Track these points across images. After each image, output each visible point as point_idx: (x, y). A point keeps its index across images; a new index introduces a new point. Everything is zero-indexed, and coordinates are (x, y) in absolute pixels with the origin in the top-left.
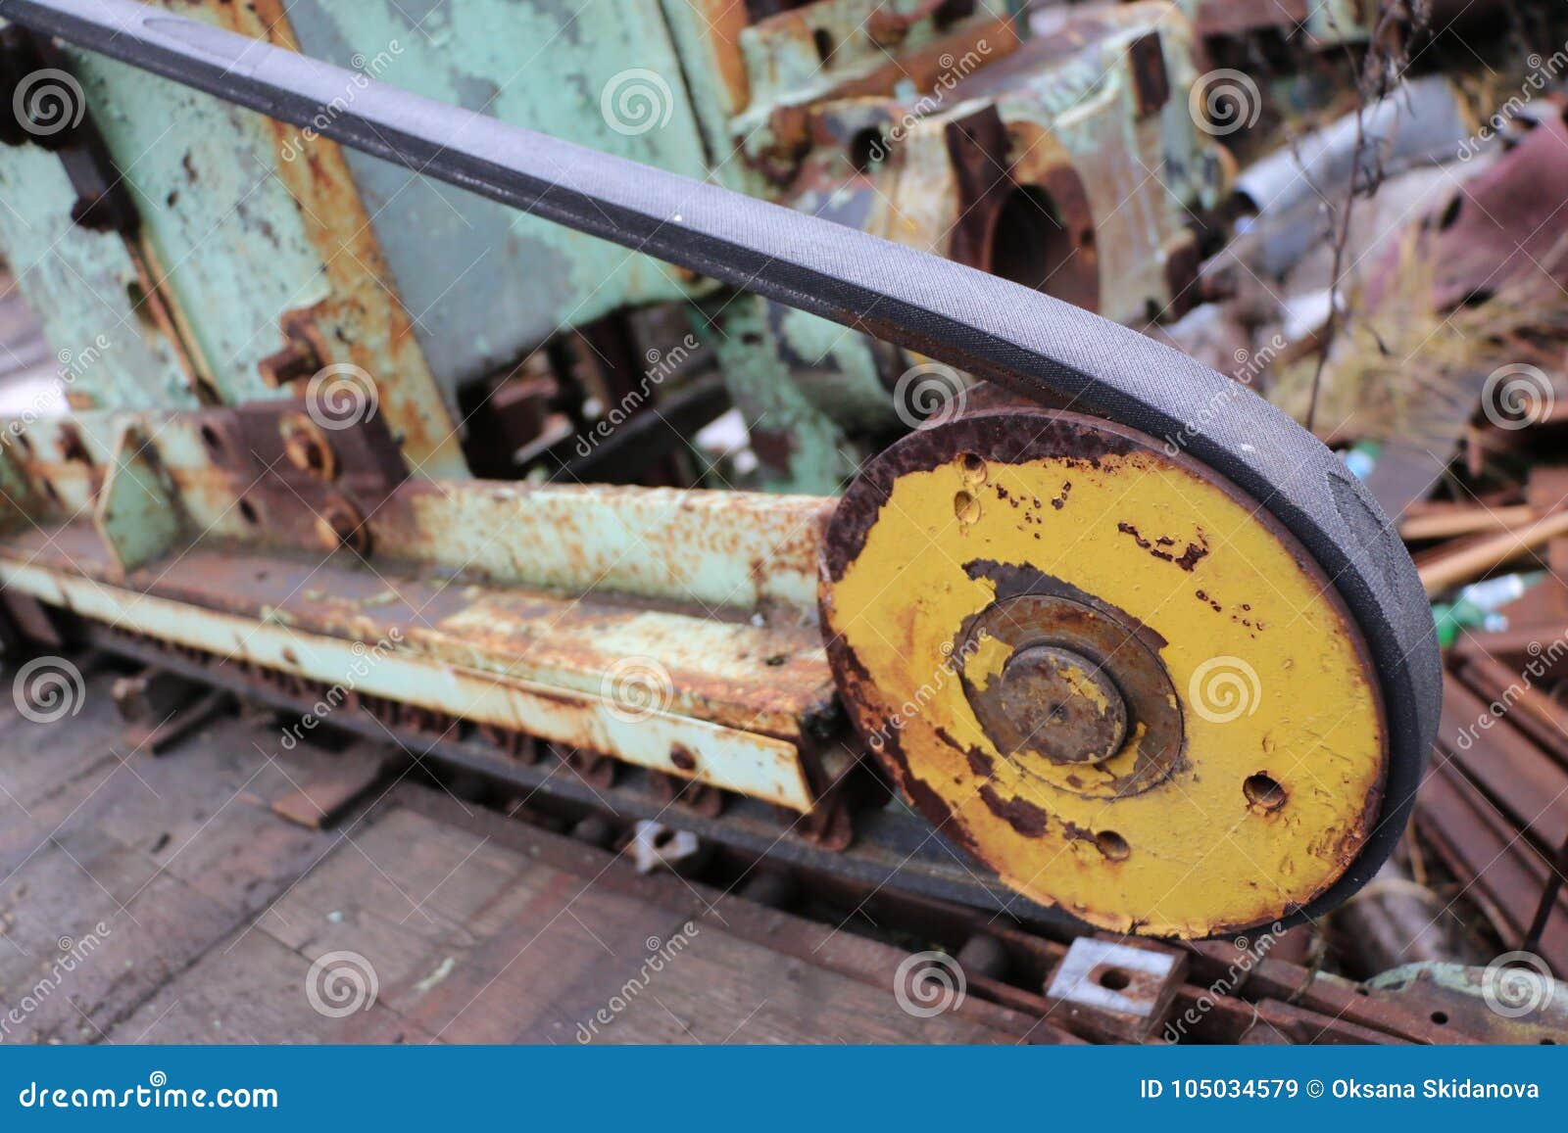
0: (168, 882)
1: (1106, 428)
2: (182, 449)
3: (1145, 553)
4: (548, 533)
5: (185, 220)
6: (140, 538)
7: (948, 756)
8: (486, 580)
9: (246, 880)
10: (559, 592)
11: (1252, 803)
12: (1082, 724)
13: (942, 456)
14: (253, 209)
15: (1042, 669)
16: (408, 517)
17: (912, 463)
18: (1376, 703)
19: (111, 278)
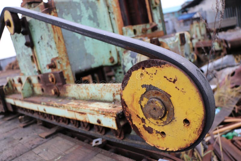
0: (20, 144)
1: (162, 61)
2: (35, 81)
3: (168, 81)
4: (84, 91)
5: (40, 45)
6: (26, 93)
7: (138, 120)
8: (75, 99)
9: (32, 144)
10: (85, 100)
11: (185, 124)
12: (158, 111)
13: (139, 67)
14: (50, 43)
15: (152, 102)
16: (65, 89)
17: (134, 69)
18: (203, 104)
19: (29, 55)
